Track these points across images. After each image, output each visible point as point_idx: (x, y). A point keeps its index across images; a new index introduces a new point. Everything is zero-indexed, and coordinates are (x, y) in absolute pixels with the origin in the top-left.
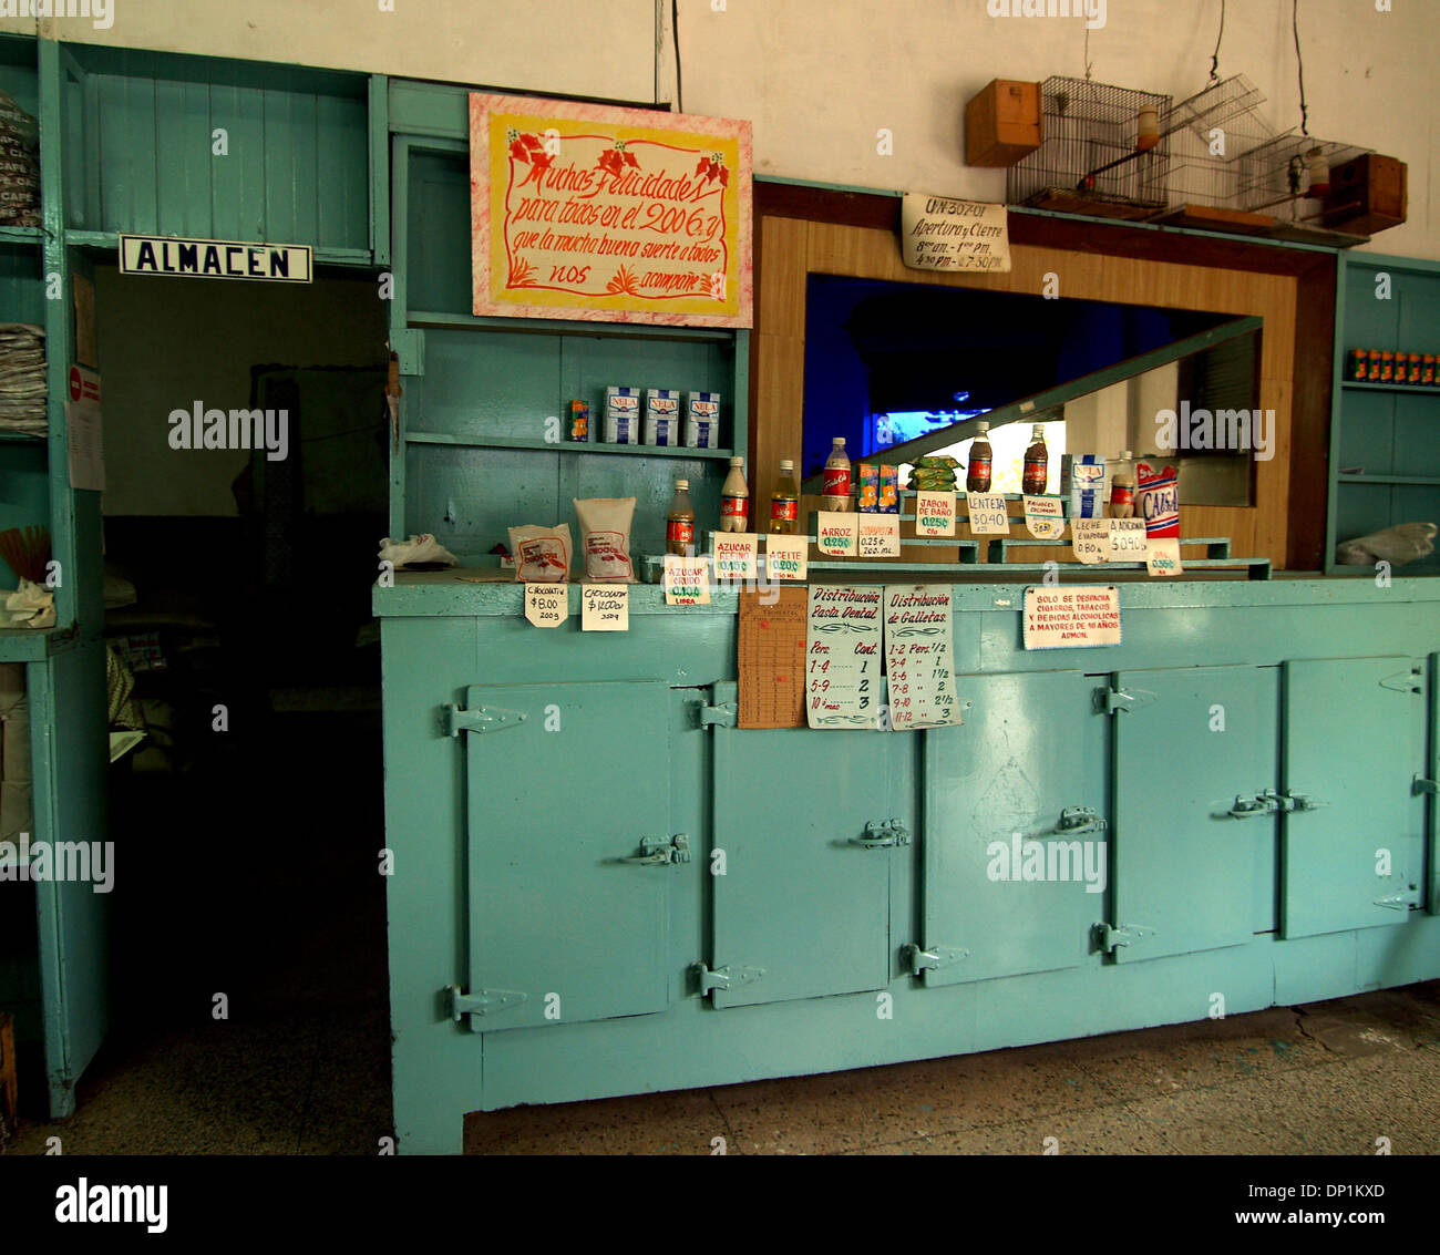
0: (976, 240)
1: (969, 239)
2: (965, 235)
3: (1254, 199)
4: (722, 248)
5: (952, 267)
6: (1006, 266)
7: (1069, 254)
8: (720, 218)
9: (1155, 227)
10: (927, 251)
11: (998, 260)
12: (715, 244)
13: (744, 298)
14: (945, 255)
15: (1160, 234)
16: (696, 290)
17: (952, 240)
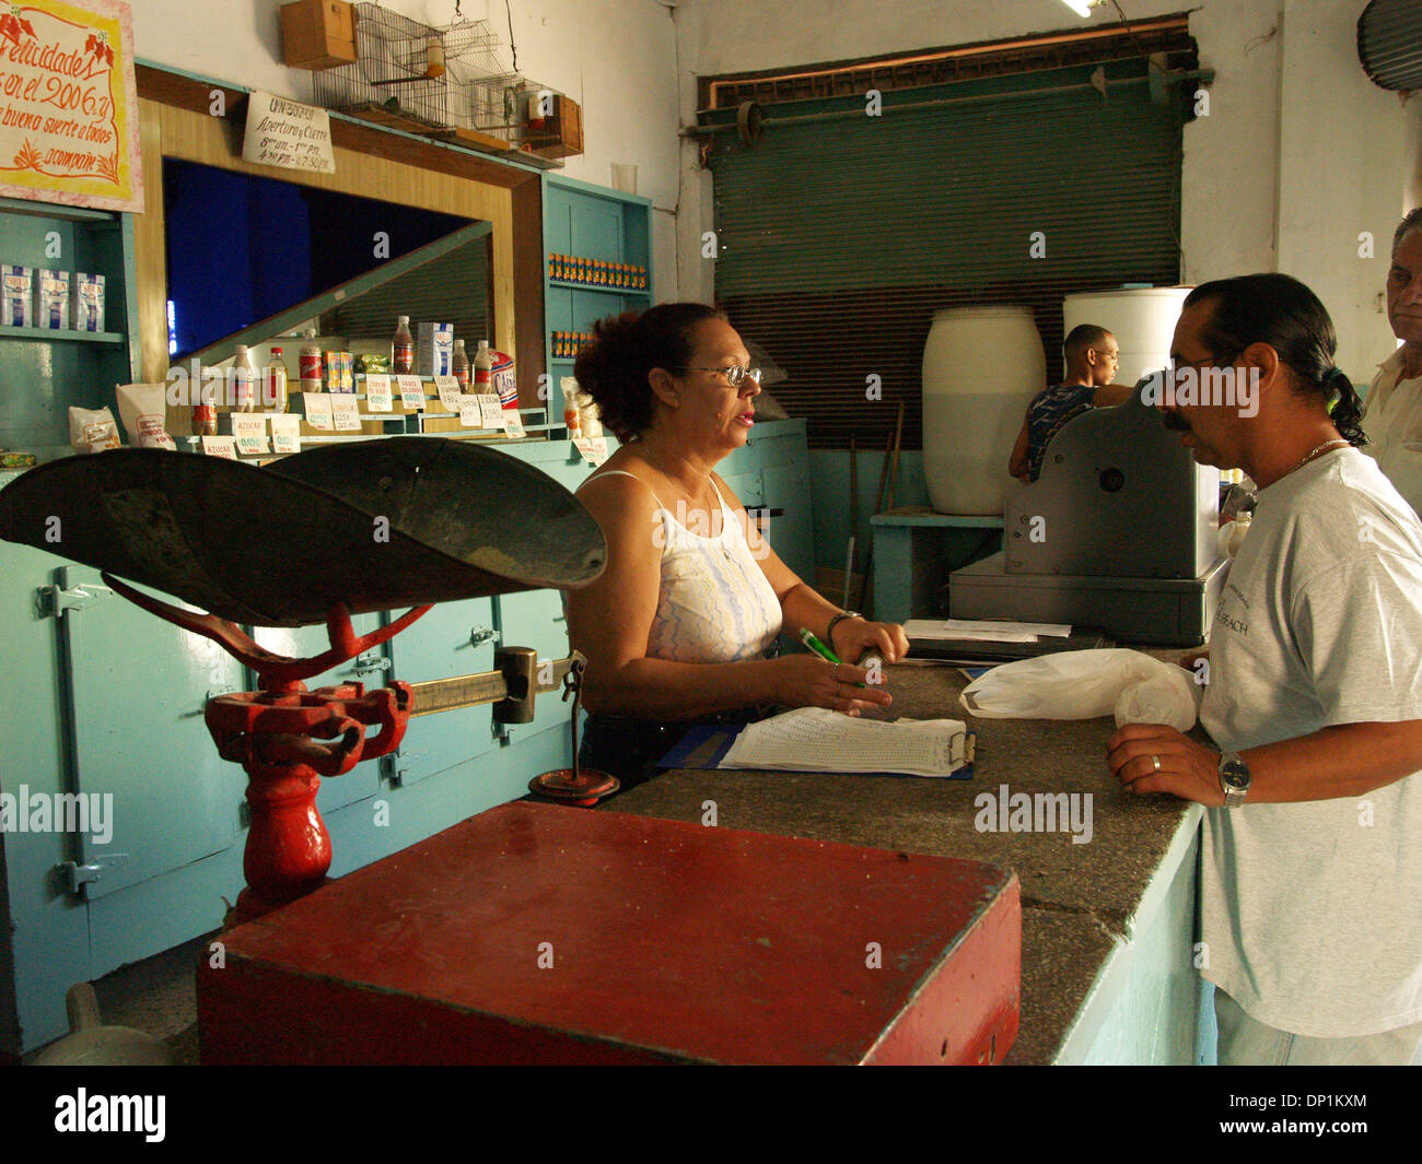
0: (309, 142)
1: (304, 140)
2: (300, 135)
3: (482, 121)
4: (113, 131)
5: (291, 165)
6: (331, 168)
7: (362, 156)
8: (109, 99)
9: (428, 141)
10: (271, 147)
11: (326, 162)
12: (109, 128)
13: (136, 184)
14: (286, 153)
15: (431, 147)
16: (94, 172)
17: (291, 139)
